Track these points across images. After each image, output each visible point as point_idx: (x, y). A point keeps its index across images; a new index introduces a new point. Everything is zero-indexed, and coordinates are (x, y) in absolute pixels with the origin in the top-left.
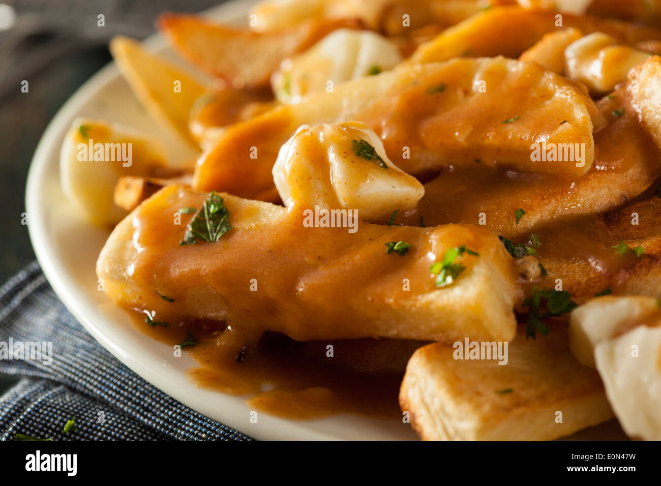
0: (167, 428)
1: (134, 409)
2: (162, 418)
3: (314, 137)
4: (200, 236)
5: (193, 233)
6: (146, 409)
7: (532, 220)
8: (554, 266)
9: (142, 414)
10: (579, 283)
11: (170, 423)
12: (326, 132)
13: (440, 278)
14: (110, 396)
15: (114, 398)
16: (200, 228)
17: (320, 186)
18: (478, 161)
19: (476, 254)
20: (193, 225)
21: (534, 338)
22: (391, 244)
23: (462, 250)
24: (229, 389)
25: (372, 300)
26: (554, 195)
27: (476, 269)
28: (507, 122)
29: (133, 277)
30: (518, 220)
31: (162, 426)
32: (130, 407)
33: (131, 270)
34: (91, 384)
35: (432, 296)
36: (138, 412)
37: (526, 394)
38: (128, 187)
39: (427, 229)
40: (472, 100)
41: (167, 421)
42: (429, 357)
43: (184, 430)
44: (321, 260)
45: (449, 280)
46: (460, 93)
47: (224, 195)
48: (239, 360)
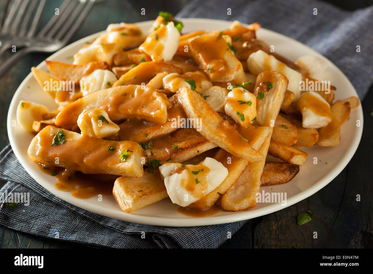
0: (50, 198)
1: (40, 192)
2: (48, 195)
3: (87, 114)
4: (57, 143)
5: (55, 142)
6: (44, 192)
7: (150, 136)
8: (156, 151)
9: (43, 194)
10: (162, 157)
11: (51, 196)
12: (91, 114)
13: (122, 159)
14: (34, 188)
15: (35, 189)
16: (56, 140)
17: (89, 129)
18: (135, 118)
19: (132, 152)
20: (55, 139)
21: (150, 173)
22: (110, 147)
23: (128, 151)
24: (66, 190)
25: (104, 165)
26: (156, 129)
27: (132, 156)
28: (143, 107)
29: (38, 156)
30: (146, 137)
31: (48, 197)
32: (39, 191)
33: (37, 153)
34: (28, 184)
35: (120, 164)
36: (42, 193)
37: (146, 191)
38: (36, 124)
39: (120, 142)
40: (134, 99)
41: (50, 196)
42: (120, 181)
43: (54, 198)
44: (90, 152)
45: (124, 160)
46: (130, 96)
47: (63, 129)
48: (69, 179)
